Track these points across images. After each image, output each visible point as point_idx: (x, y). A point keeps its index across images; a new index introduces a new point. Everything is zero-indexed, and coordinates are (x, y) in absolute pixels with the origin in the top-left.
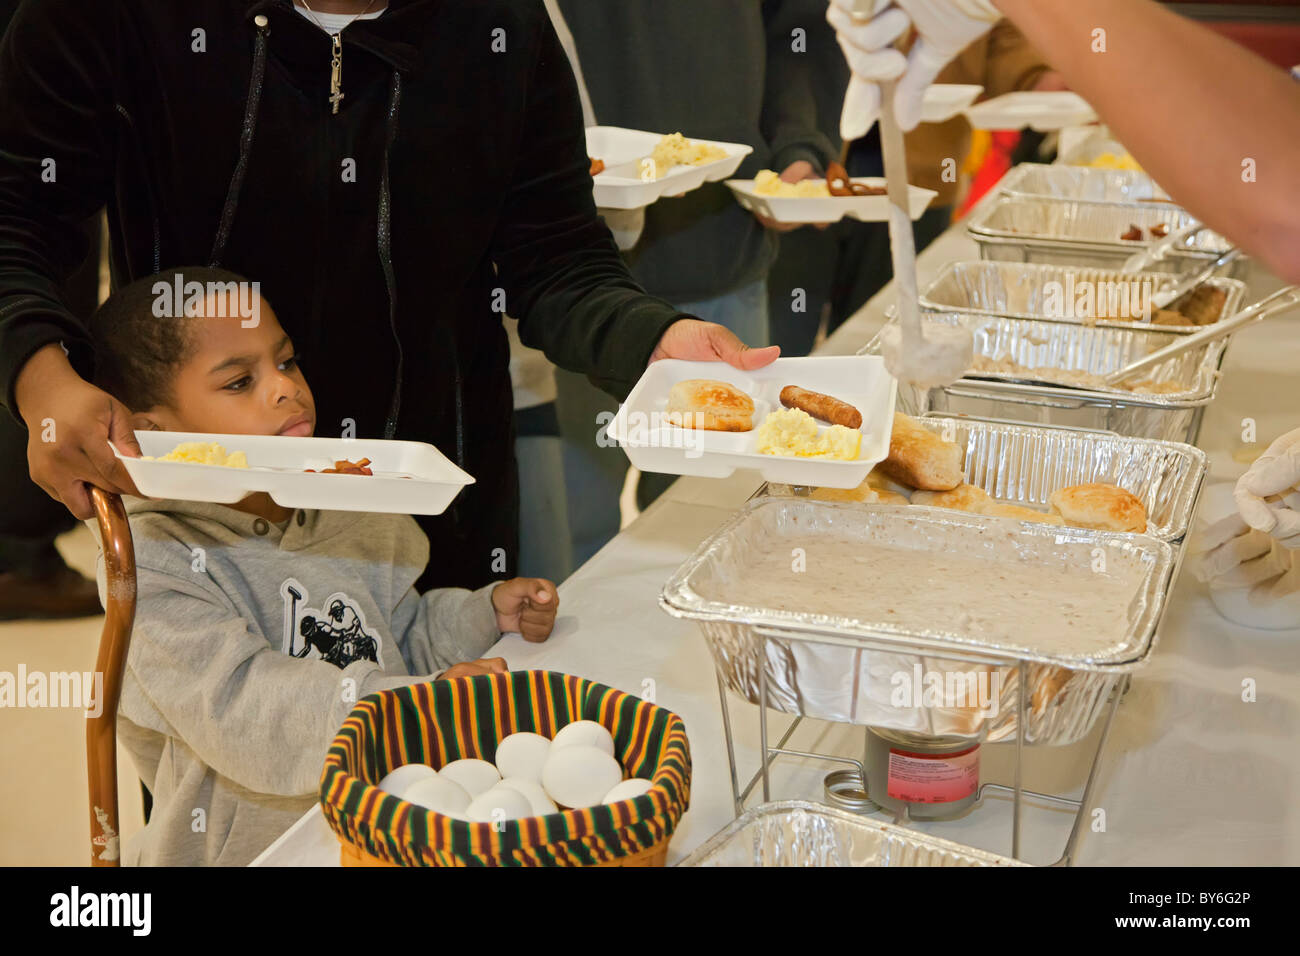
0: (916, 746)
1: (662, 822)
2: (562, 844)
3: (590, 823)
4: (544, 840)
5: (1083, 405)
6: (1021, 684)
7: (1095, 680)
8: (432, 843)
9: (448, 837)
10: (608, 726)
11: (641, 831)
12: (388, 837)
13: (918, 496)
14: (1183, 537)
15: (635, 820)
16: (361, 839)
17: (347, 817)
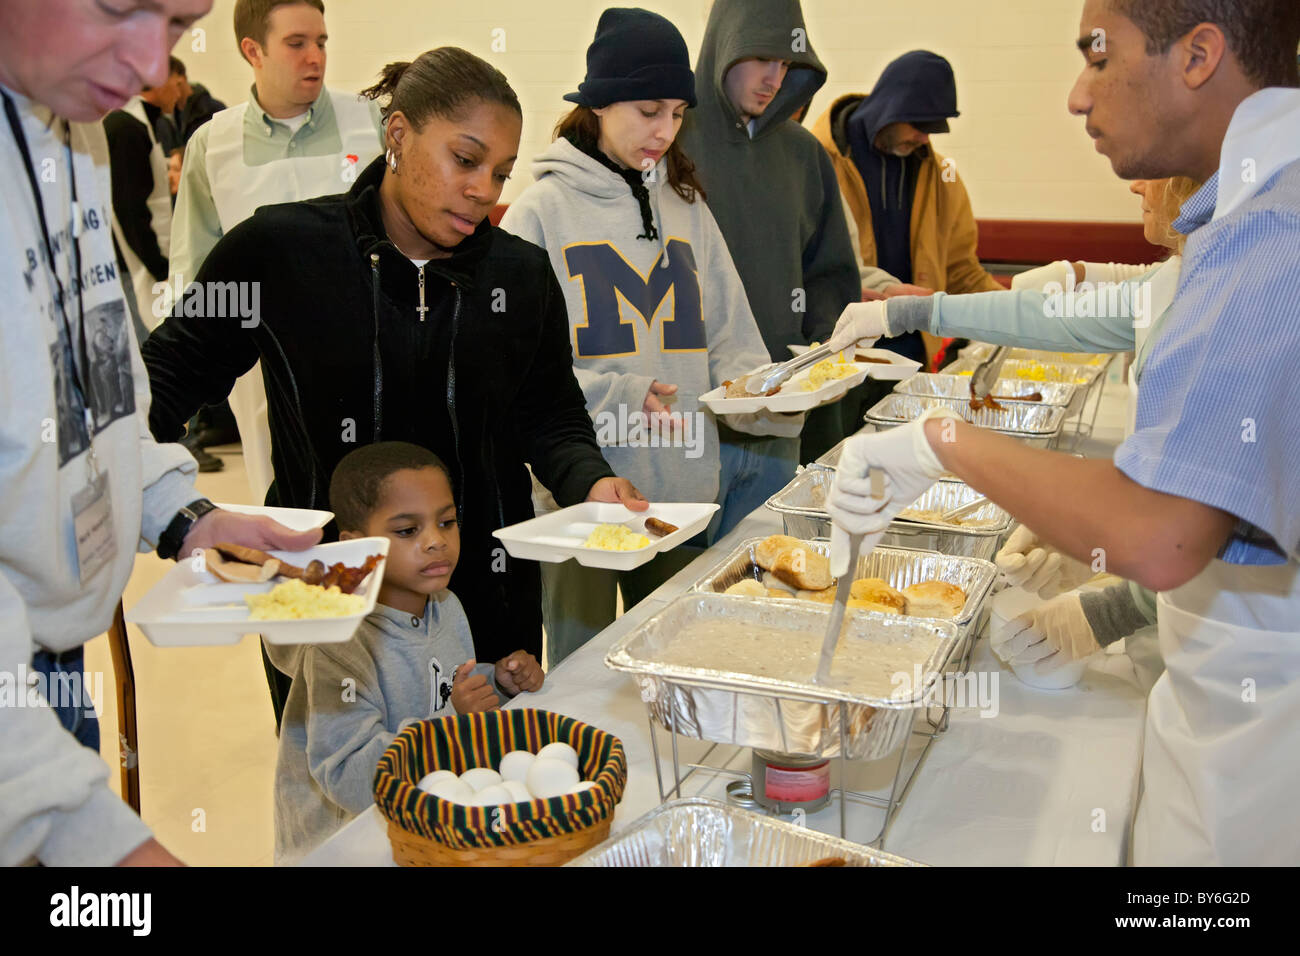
0: (785, 762)
1: (598, 809)
2: (528, 822)
3: (547, 808)
4: (516, 818)
5: (919, 533)
6: (842, 717)
7: (892, 715)
8: (441, 820)
9: (451, 816)
10: (575, 747)
11: (583, 815)
12: (413, 816)
13: (800, 594)
14: (969, 622)
15: (579, 806)
16: (397, 818)
17: (389, 802)
